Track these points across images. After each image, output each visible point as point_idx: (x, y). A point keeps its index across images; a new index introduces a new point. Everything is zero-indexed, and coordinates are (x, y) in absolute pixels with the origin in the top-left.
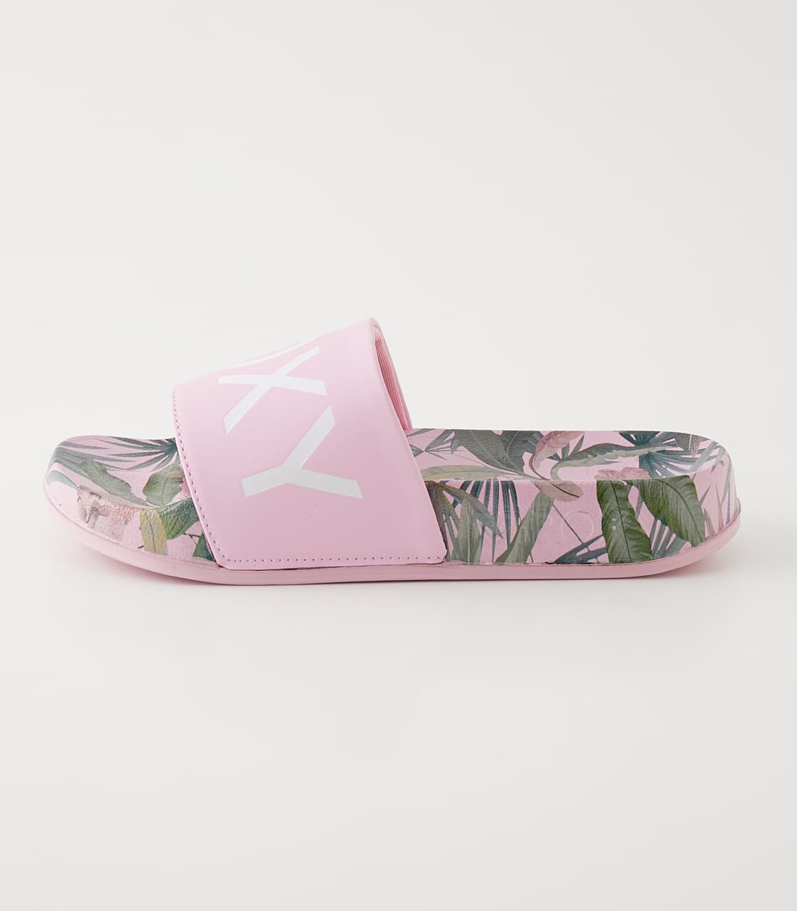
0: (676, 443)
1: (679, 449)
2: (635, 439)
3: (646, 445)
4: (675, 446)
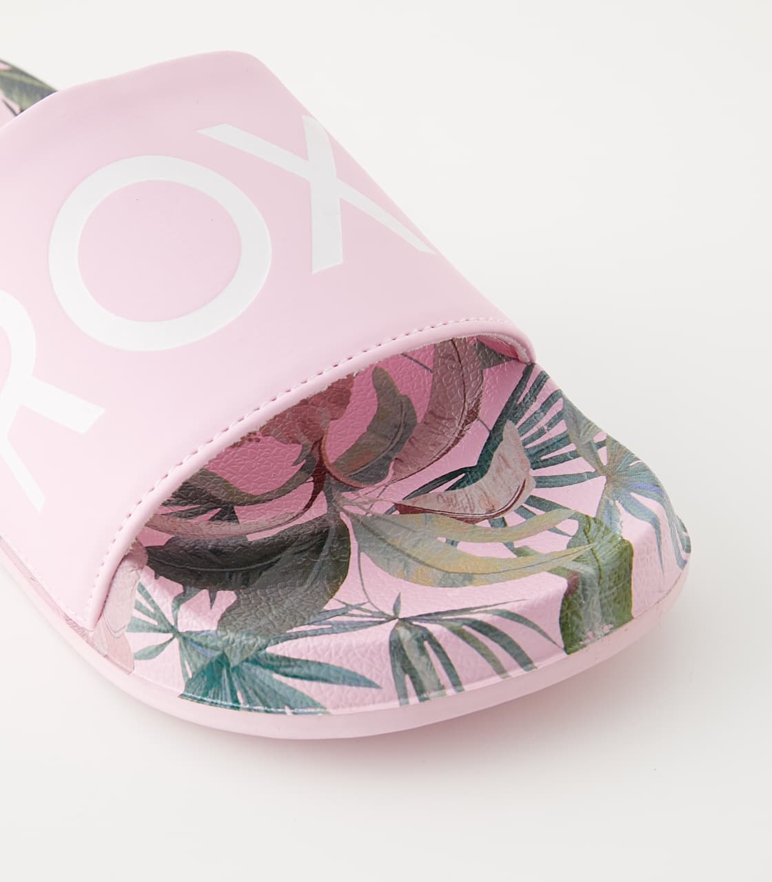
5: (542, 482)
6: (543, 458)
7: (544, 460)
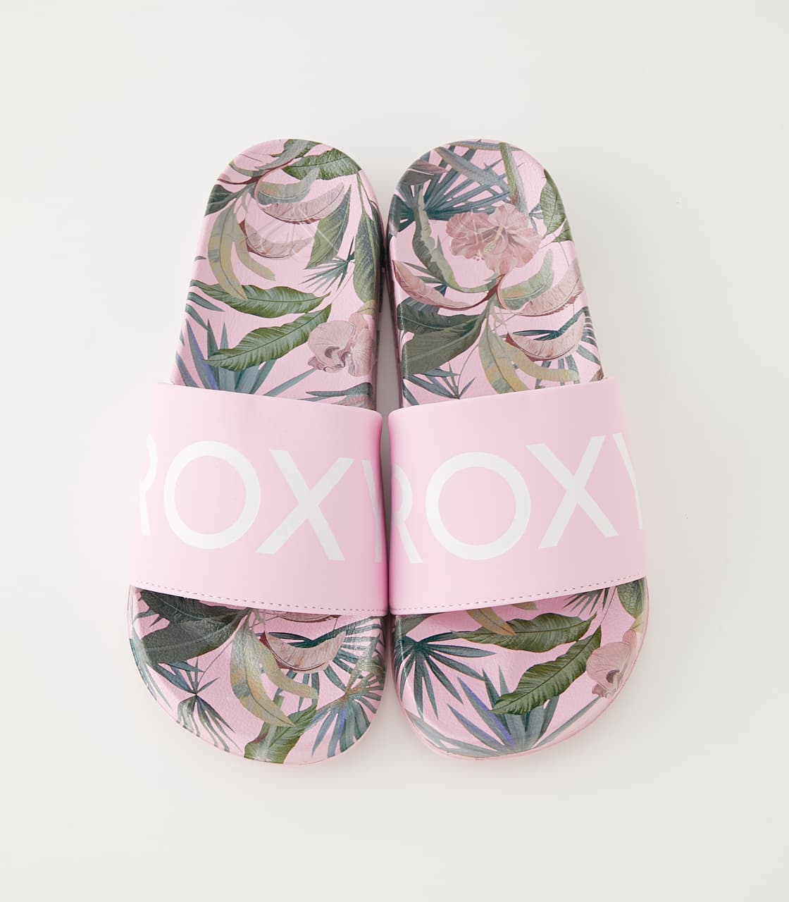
0: (417, 186)
1: (427, 184)
2: (406, 220)
3: (414, 211)
4: (420, 188)
5: (329, 671)
6: (341, 660)
7: (341, 661)
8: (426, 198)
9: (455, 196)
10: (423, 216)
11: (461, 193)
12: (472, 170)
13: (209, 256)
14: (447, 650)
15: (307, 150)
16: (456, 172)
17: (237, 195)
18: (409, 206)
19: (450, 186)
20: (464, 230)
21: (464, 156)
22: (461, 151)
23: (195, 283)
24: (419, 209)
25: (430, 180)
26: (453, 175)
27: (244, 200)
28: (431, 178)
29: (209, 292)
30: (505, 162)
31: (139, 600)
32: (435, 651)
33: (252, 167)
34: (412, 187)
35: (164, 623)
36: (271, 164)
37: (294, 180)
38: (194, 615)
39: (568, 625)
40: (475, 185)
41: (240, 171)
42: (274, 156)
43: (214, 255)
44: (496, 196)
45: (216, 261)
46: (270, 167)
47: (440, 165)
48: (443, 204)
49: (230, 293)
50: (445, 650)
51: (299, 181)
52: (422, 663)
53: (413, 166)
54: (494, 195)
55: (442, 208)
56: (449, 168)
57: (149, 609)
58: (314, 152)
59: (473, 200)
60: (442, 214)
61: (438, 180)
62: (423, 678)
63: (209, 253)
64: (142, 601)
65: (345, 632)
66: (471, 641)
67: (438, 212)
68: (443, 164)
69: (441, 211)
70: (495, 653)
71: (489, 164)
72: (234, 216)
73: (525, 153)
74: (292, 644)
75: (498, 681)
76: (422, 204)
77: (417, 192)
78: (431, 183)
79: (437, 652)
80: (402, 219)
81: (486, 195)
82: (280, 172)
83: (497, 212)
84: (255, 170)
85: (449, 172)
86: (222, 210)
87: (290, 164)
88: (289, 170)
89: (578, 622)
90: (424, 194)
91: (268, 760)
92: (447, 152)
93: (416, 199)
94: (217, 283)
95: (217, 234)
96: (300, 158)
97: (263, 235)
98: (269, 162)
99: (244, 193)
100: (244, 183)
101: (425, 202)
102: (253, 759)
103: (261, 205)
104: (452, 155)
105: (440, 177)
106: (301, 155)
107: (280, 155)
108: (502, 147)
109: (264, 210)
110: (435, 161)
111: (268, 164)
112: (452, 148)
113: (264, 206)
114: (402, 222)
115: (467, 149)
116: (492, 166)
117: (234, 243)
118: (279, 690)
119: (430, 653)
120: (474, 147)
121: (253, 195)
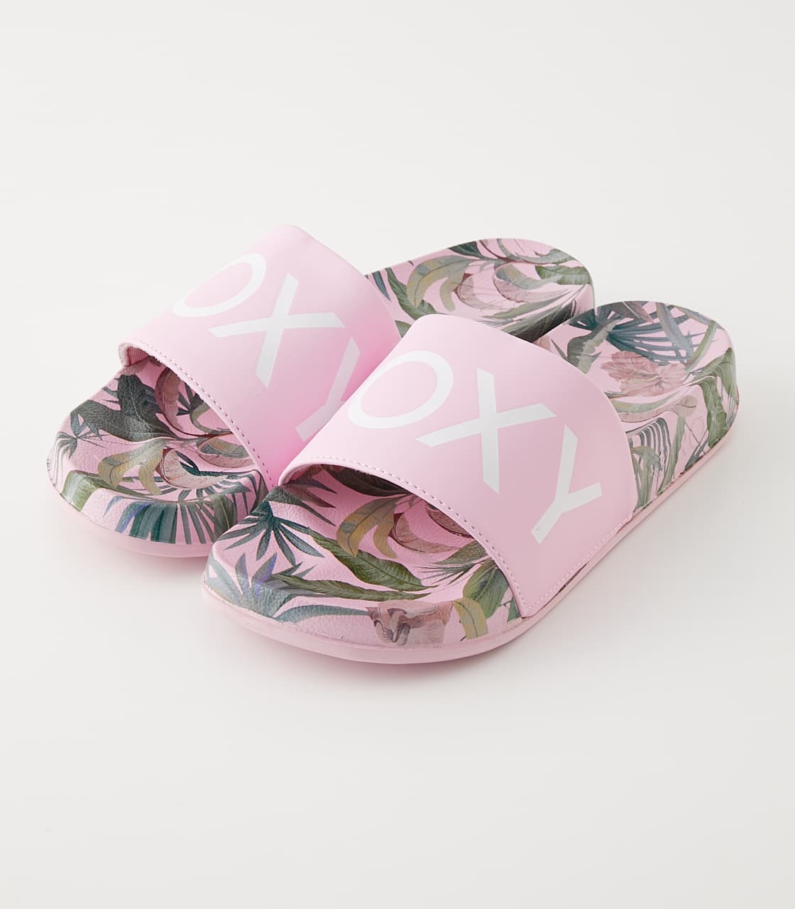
2: (585, 325)
3: (598, 327)
8: (617, 327)
9: (644, 342)
10: (602, 334)
11: (650, 343)
12: (675, 332)
13: (418, 267)
14: (291, 538)
15: (566, 261)
16: (660, 328)
17: (483, 258)
18: (597, 320)
19: (647, 333)
20: (628, 363)
21: (675, 319)
22: (675, 313)
23: (389, 270)
24: (604, 328)
25: (632, 319)
26: (657, 327)
27: (484, 265)
28: (636, 318)
29: (392, 283)
30: (706, 336)
31: (115, 379)
32: (280, 532)
33: (513, 250)
34: (613, 313)
35: (117, 407)
36: (530, 258)
37: (537, 277)
38: (142, 417)
39: (406, 580)
40: (669, 344)
41: (501, 247)
42: (537, 254)
43: (424, 270)
44: (678, 357)
45: (420, 274)
46: (527, 260)
47: (651, 314)
48: (630, 340)
49: (409, 297)
50: (288, 535)
51: (540, 279)
52: (261, 530)
53: (630, 303)
54: (677, 356)
55: (625, 341)
56: (656, 321)
57: (116, 391)
58: (569, 264)
59: (657, 352)
60: (621, 345)
61: (639, 324)
62: (249, 534)
63: (420, 265)
64: (117, 382)
65: (227, 476)
66: (317, 542)
67: (619, 341)
68: (654, 315)
69: (622, 343)
70: (323, 556)
71: (692, 334)
72: (467, 266)
73: (726, 334)
74: (182, 463)
75: (304, 570)
76: (610, 327)
77: (614, 318)
78: (632, 321)
79: (282, 534)
80: (582, 322)
81: (672, 354)
82: (533, 267)
83: (669, 366)
84: (514, 254)
85: (653, 324)
86: (461, 255)
87: (544, 266)
88: (540, 270)
89: (416, 583)
90: (618, 324)
91: (72, 503)
92: (665, 309)
93: (606, 322)
94: (406, 283)
95: (440, 263)
96: (555, 265)
97: (475, 291)
98: (530, 256)
99: (490, 261)
100: (496, 256)
101: (614, 329)
102: (64, 498)
103: (495, 277)
104: (666, 313)
105: (642, 323)
106: (557, 263)
107: (541, 256)
108: (712, 325)
109: (494, 280)
110: (649, 310)
111: (527, 257)
112: (671, 307)
113: (497, 279)
114: (579, 322)
115: (684, 314)
116: (694, 335)
117: (447, 278)
118: (137, 478)
119: (276, 530)
120: (689, 314)
121: (495, 267)
